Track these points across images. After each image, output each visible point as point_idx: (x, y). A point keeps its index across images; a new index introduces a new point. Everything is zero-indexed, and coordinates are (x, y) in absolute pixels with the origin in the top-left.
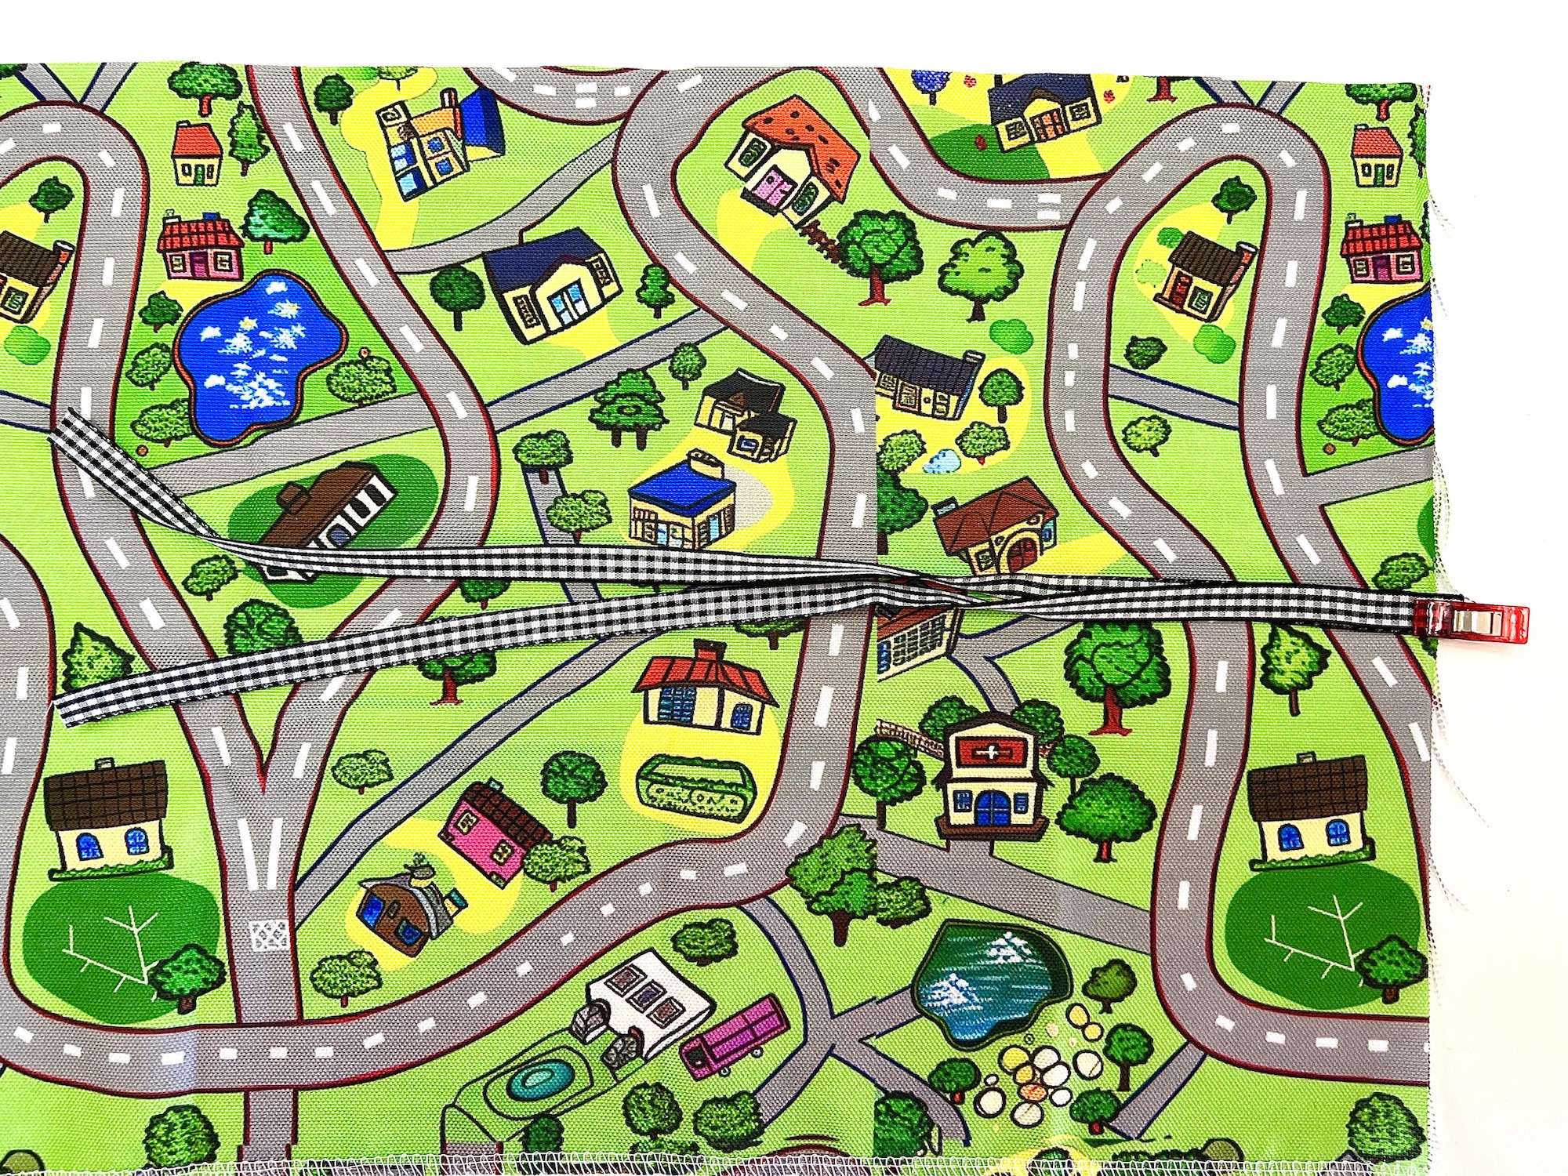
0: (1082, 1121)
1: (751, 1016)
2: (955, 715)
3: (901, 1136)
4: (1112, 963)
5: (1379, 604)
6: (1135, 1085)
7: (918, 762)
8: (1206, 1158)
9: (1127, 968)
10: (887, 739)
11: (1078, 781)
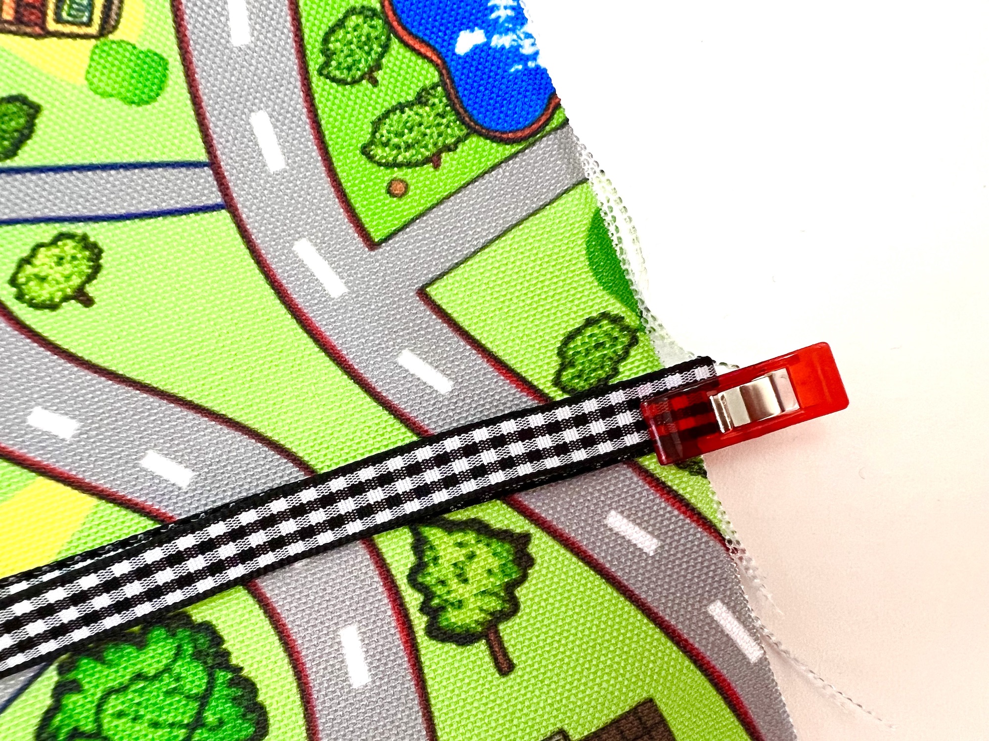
5: (581, 420)
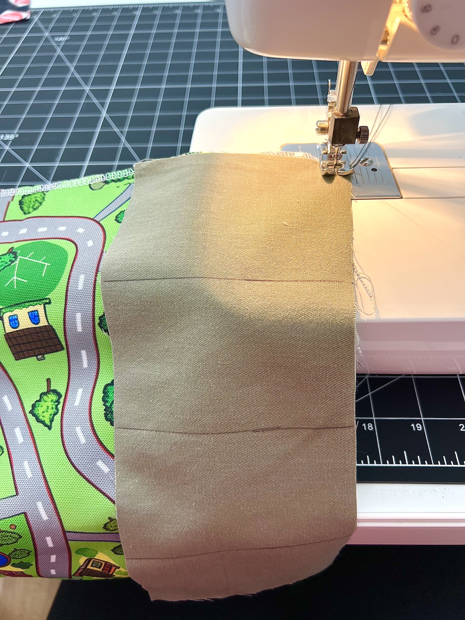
8: (104, 182)
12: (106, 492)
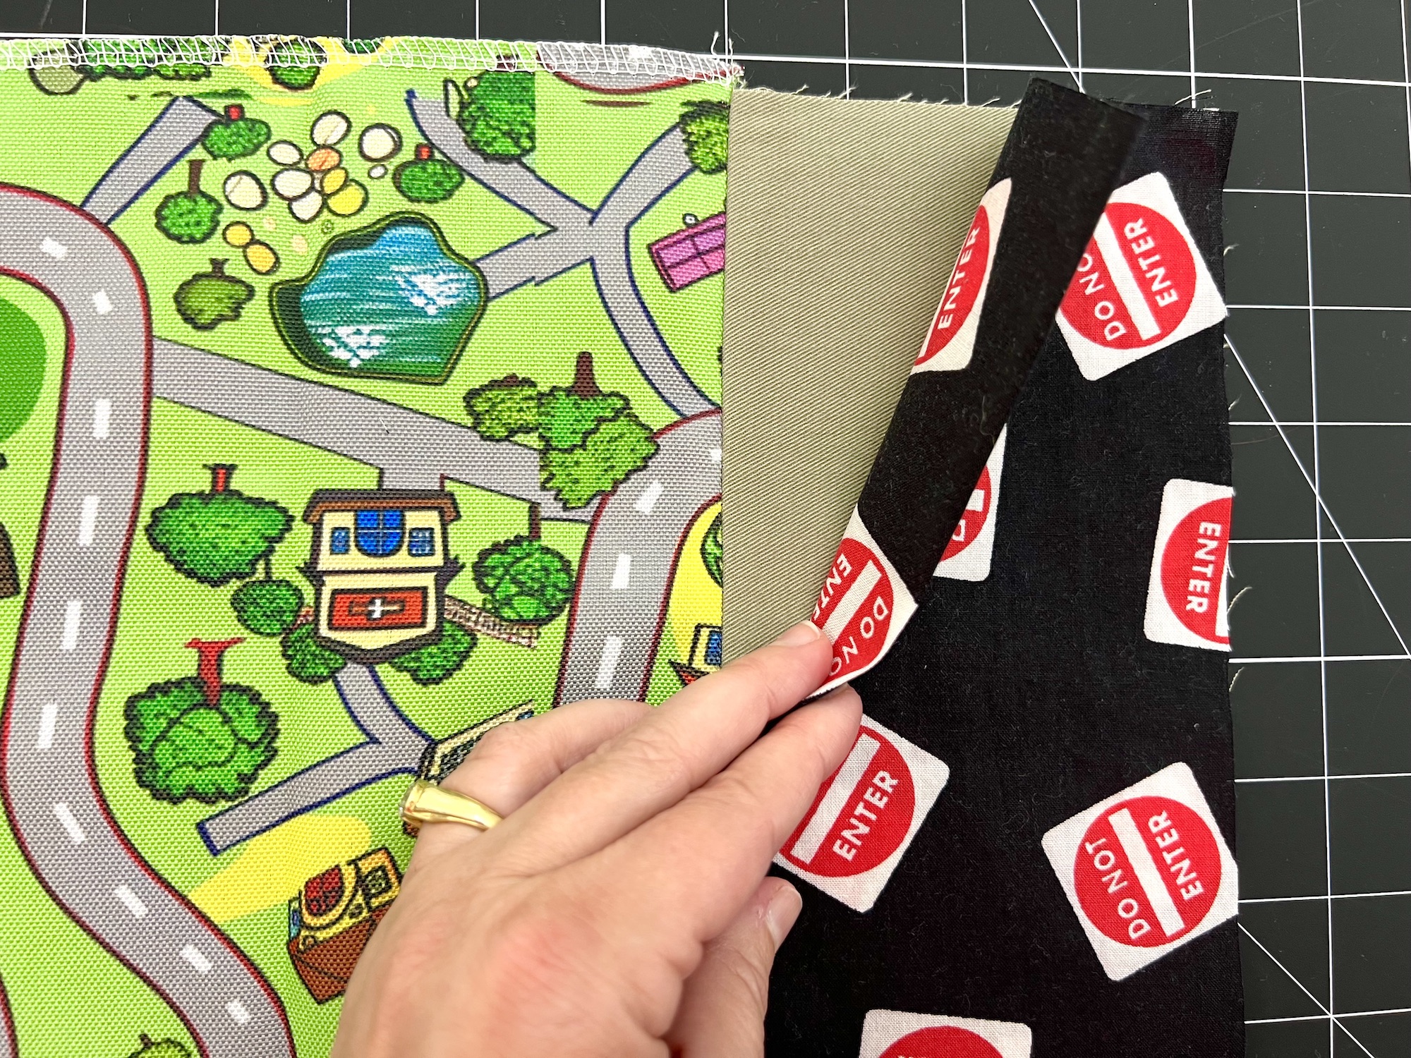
0: (254, 121)
1: (696, 268)
2: (425, 659)
3: (501, 107)
4: (209, 327)
6: (182, 168)
7: (482, 592)
8: (79, 70)
9: (188, 319)
10: (522, 622)
11: (260, 574)
12: (138, 964)
